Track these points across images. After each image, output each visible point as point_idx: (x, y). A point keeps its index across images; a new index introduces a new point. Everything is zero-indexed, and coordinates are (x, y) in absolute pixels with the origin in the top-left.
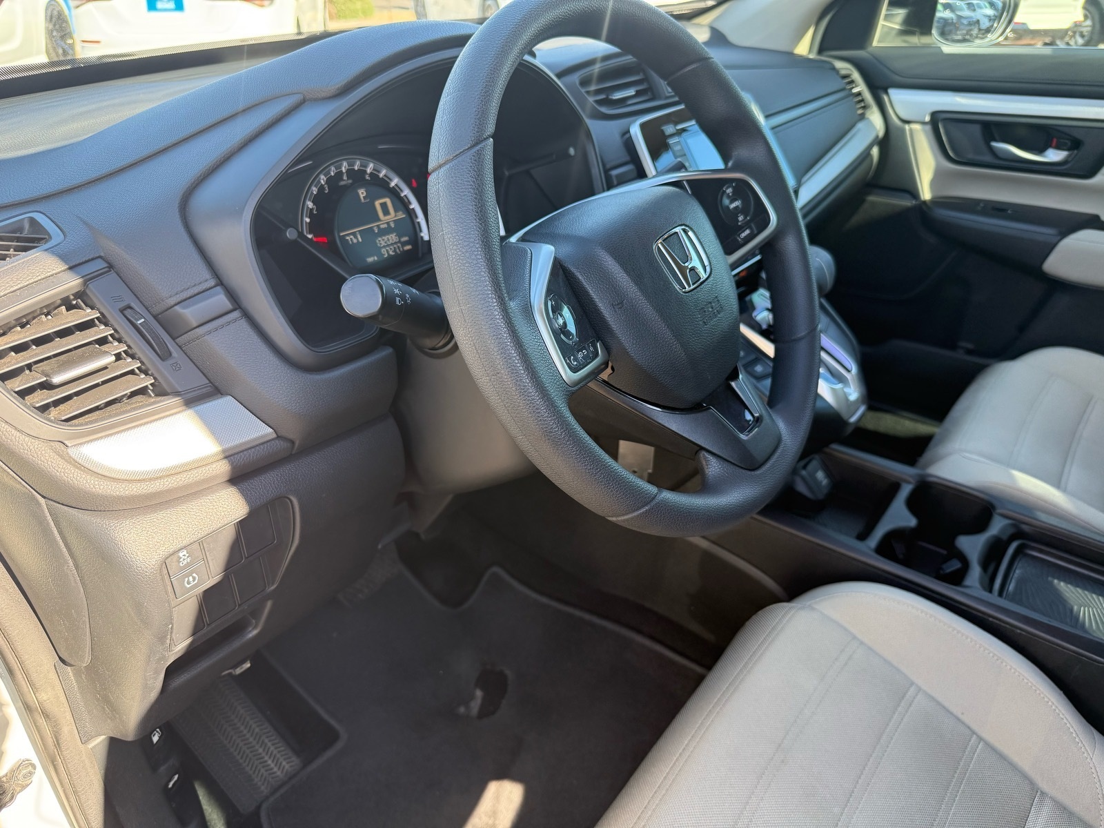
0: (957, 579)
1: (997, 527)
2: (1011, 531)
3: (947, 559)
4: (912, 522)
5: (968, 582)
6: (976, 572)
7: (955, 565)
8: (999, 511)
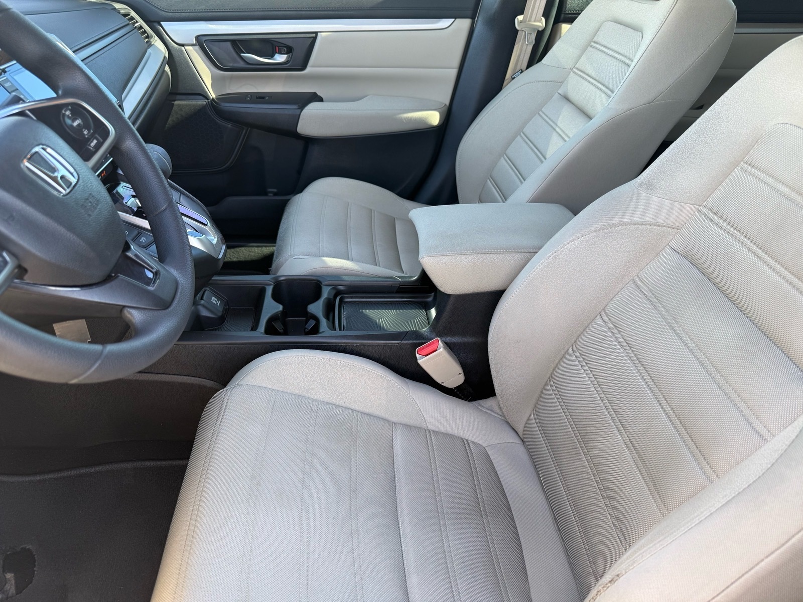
0: (315, 330)
1: (326, 293)
2: (334, 292)
3: (307, 322)
4: (280, 308)
5: (321, 330)
6: (324, 322)
7: (312, 323)
8: (323, 284)
